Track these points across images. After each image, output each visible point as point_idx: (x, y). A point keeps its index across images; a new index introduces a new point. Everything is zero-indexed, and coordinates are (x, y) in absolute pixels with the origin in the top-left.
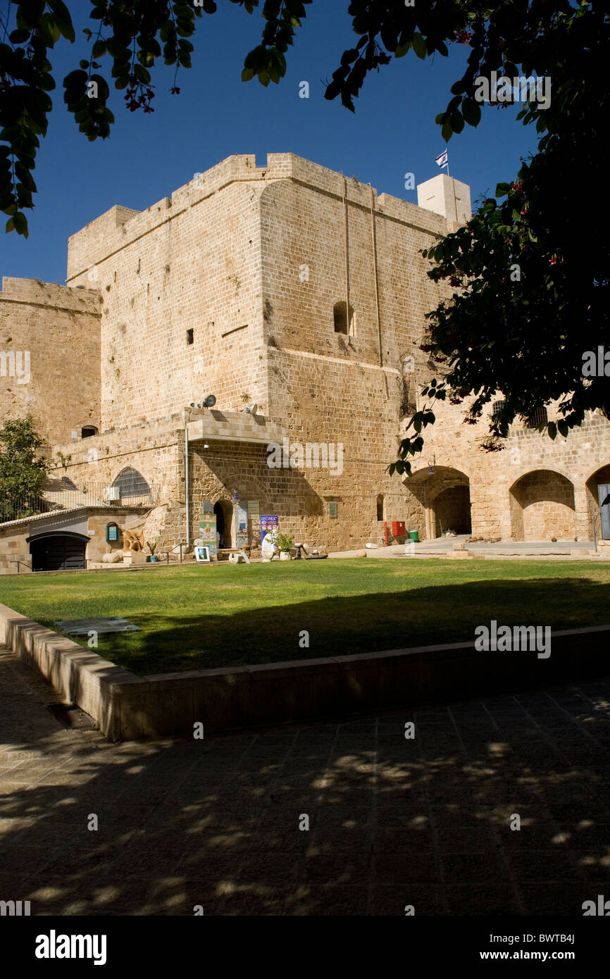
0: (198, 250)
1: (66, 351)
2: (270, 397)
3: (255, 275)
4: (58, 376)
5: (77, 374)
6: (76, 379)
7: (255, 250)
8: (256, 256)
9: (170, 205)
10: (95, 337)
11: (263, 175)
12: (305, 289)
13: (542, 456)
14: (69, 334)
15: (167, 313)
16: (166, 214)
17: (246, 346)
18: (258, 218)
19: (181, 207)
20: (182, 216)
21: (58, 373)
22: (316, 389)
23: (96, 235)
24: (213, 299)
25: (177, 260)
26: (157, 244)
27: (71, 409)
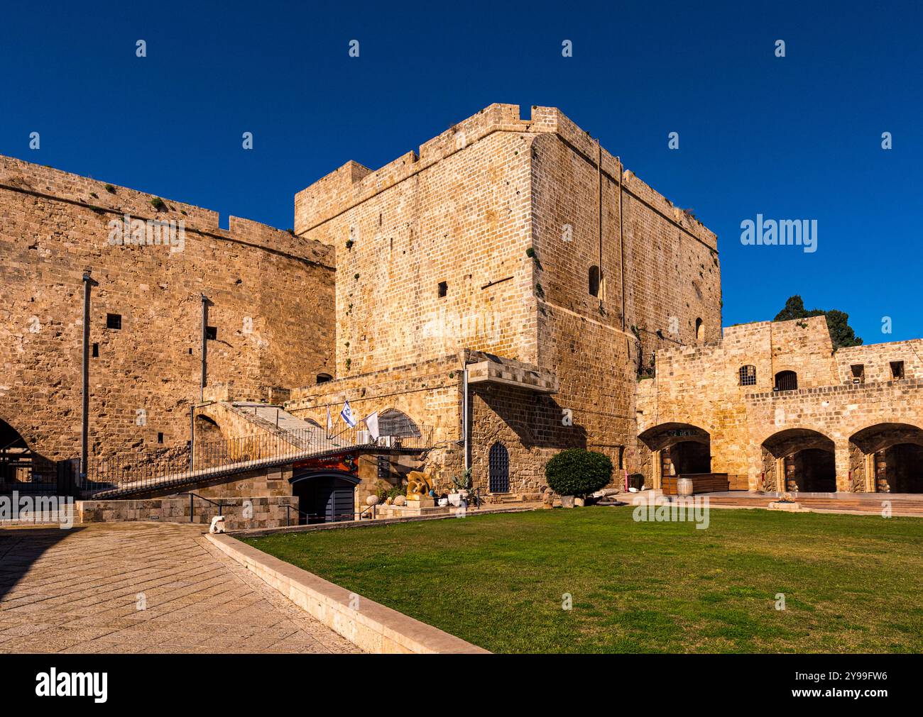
0: (452, 204)
1: (300, 300)
2: (539, 347)
3: (523, 227)
4: (293, 324)
5: (312, 324)
6: (311, 328)
7: (524, 201)
8: (524, 207)
9: (416, 159)
10: (329, 290)
11: (528, 128)
12: (567, 249)
13: (800, 416)
14: (303, 283)
15: (415, 267)
16: (412, 168)
17: (511, 297)
18: (528, 167)
19: (431, 160)
20: (432, 169)
21: (293, 320)
22: (575, 345)
23: (328, 191)
24: (471, 252)
25: (426, 214)
26: (402, 198)
27: (306, 356)
